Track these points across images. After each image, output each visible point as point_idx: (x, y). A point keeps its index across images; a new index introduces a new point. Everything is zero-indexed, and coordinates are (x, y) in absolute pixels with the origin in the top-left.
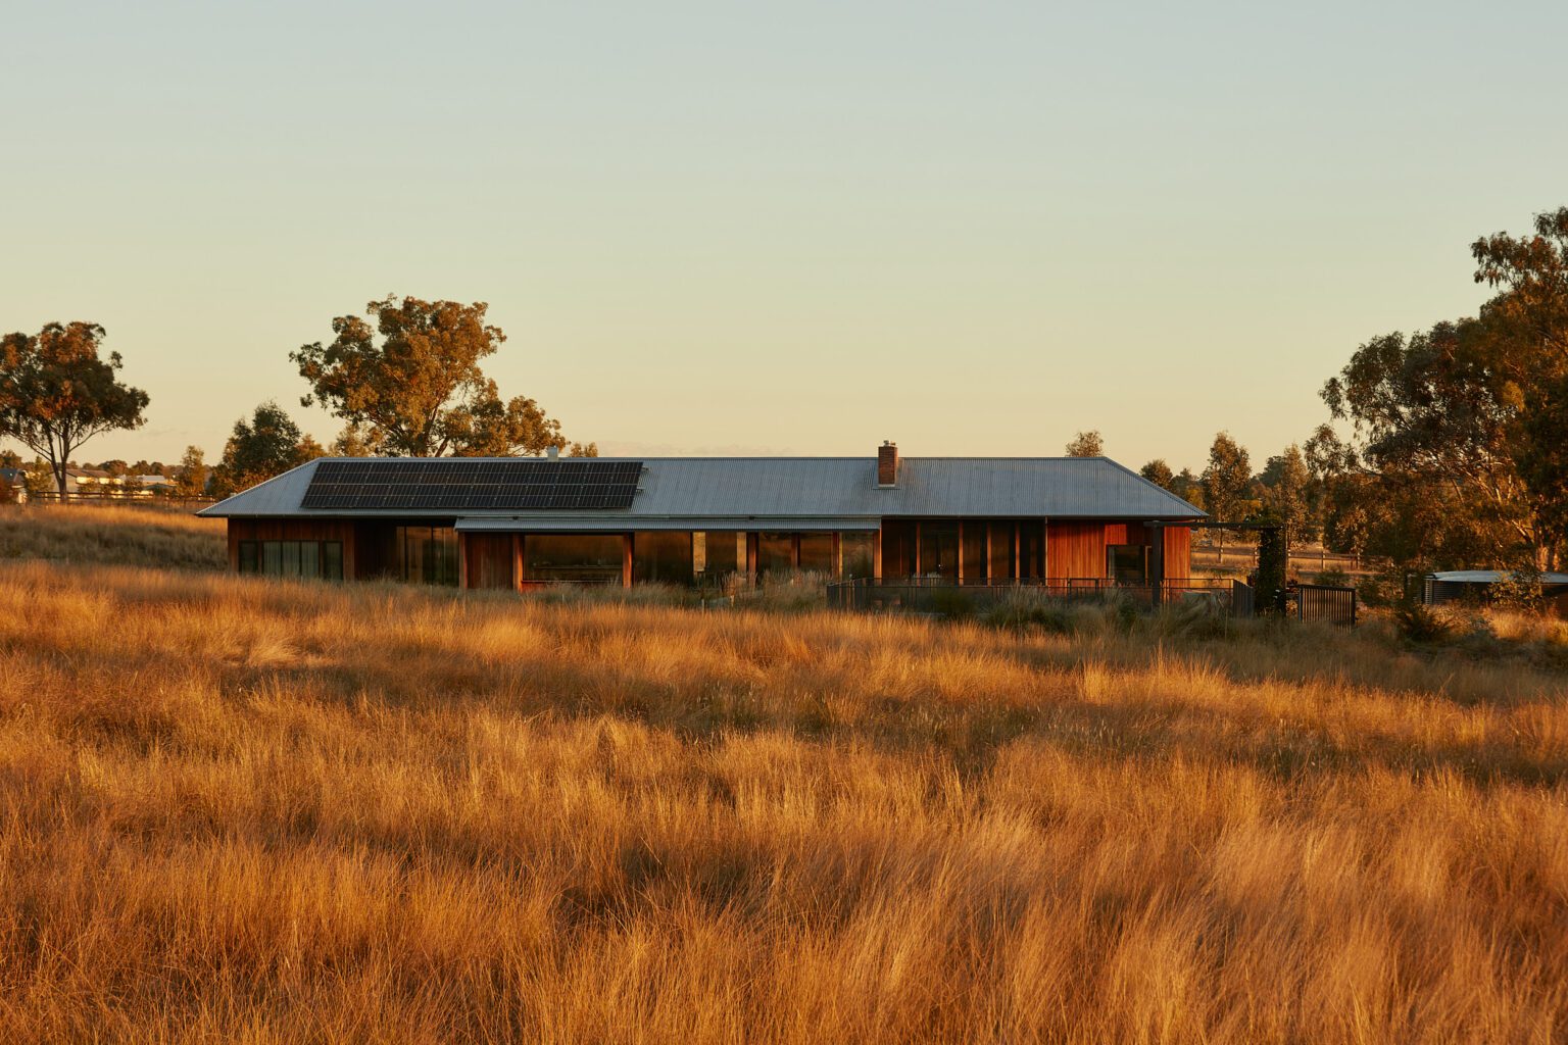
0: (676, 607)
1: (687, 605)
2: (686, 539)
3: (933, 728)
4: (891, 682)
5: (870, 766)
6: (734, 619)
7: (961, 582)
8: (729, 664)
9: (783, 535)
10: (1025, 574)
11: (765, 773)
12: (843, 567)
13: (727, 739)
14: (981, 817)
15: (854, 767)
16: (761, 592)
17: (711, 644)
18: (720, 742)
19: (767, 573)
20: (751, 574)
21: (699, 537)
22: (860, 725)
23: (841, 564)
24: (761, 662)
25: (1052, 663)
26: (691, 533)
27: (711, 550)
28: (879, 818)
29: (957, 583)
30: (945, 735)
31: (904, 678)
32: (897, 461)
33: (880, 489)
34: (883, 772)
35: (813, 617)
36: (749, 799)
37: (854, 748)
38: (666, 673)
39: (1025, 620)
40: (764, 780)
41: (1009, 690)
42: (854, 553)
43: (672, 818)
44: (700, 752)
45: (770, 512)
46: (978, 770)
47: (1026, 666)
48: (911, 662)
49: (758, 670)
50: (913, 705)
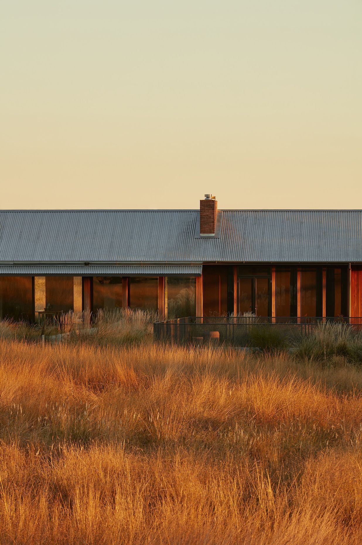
0: (20, 341)
1: (30, 339)
2: (28, 285)
3: (248, 444)
4: (211, 404)
5: (192, 474)
6: (71, 352)
7: (274, 320)
8: (67, 389)
9: (115, 279)
10: (330, 313)
11: (99, 481)
12: (168, 308)
13: (65, 451)
14: (290, 516)
15: (177, 475)
16: (95, 330)
17: (51, 372)
18: (59, 454)
19: (100, 313)
20: (86, 314)
21: (40, 282)
22: (183, 440)
23: (166, 306)
24: (95, 388)
25: (354, 389)
26: (32, 277)
27: (50, 293)
28: (200, 516)
29: (270, 321)
30: (259, 450)
31: (222, 401)
32: (216, 213)
33: (202, 238)
34: (204, 480)
35: (141, 349)
36: (85, 501)
37: (177, 458)
38: (11, 396)
39: (331, 354)
40: (97, 484)
41: (316, 412)
42: (178, 296)
43: (17, 517)
44: (41, 463)
45: (103, 258)
46: (288, 478)
47: (331, 392)
48: (228, 388)
49: (93, 394)
50: (229, 425)
